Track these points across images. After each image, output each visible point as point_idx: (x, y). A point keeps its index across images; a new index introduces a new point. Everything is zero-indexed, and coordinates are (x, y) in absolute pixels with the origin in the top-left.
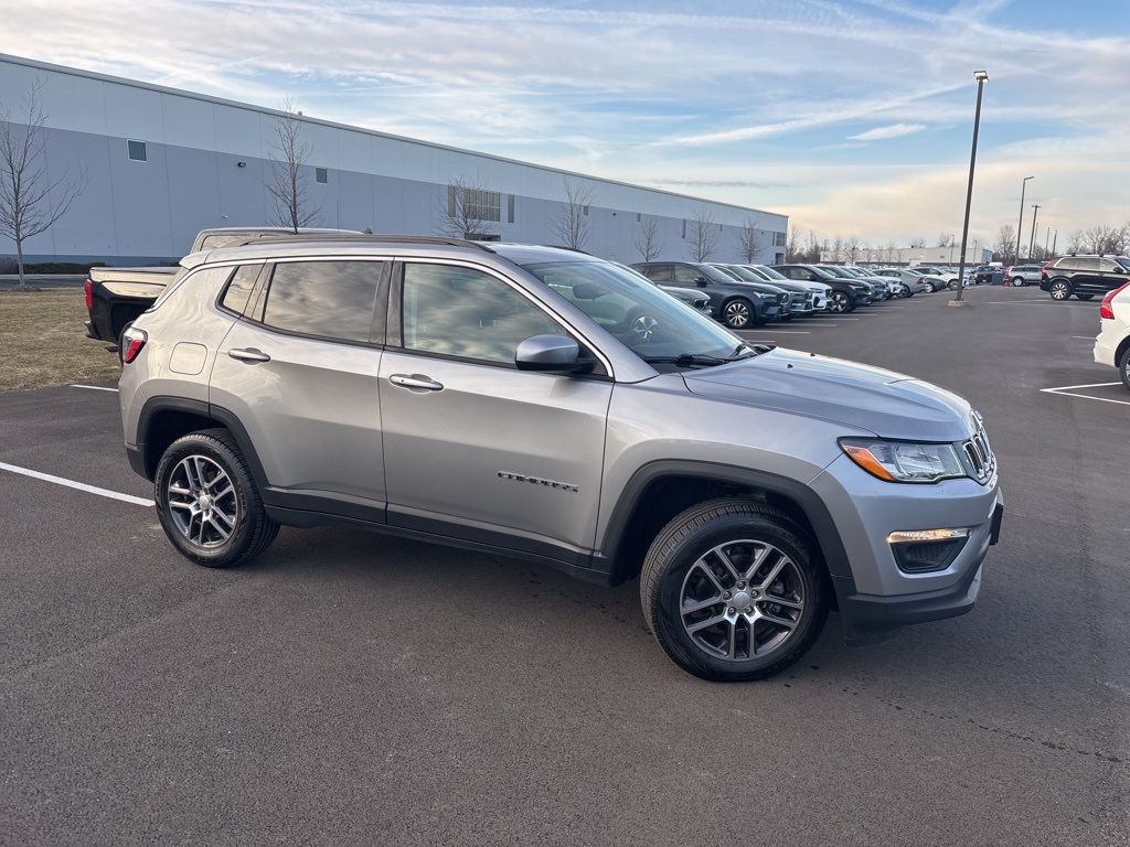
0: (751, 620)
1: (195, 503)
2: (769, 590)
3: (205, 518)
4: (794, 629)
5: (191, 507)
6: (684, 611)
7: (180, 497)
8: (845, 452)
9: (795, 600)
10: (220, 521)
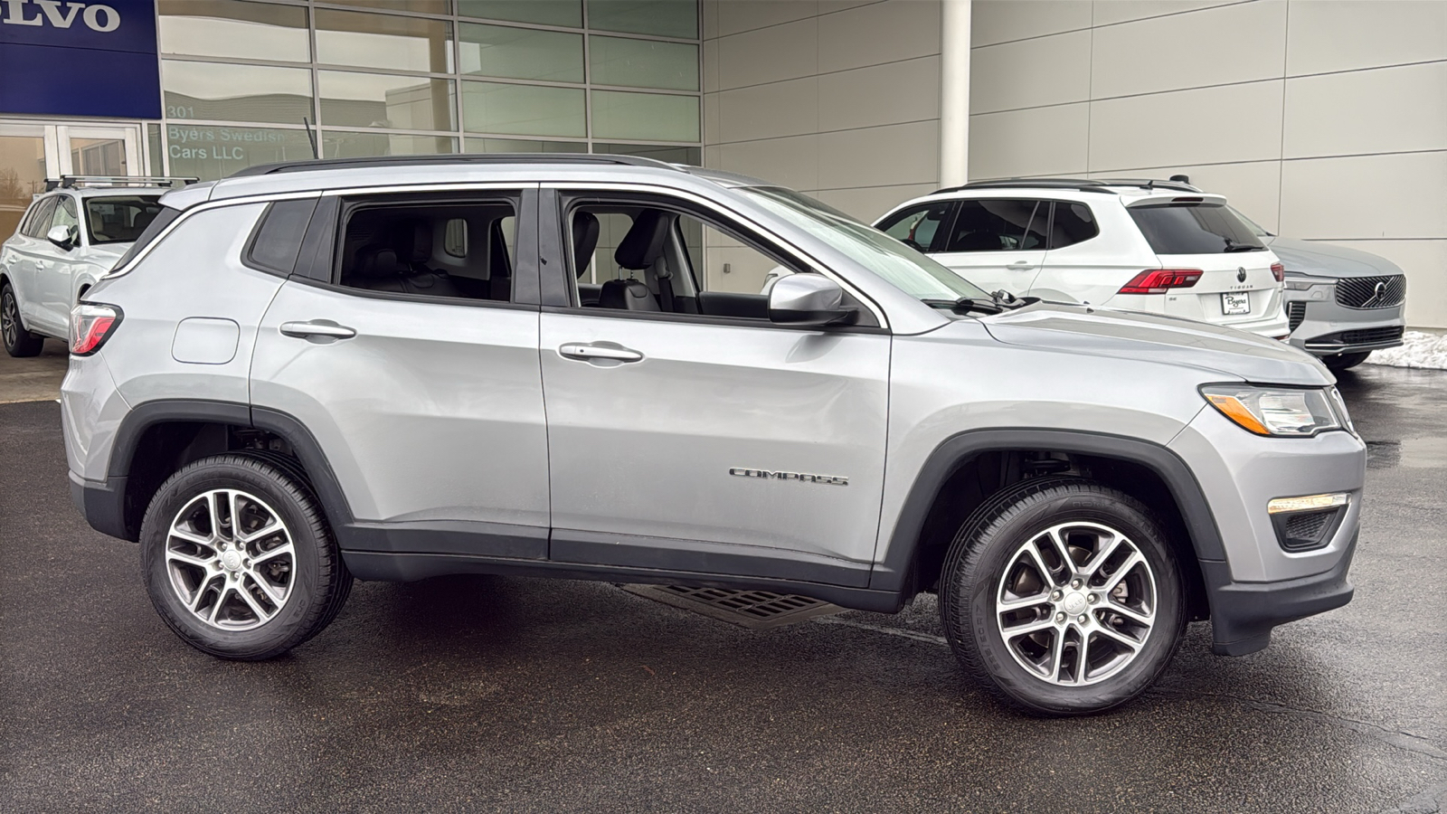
0: (1085, 632)
1: (213, 559)
2: (1112, 596)
3: (229, 585)
4: (1138, 650)
5: (206, 564)
6: (1001, 607)
7: (188, 547)
8: (1209, 402)
9: (1142, 613)
10: (256, 592)
